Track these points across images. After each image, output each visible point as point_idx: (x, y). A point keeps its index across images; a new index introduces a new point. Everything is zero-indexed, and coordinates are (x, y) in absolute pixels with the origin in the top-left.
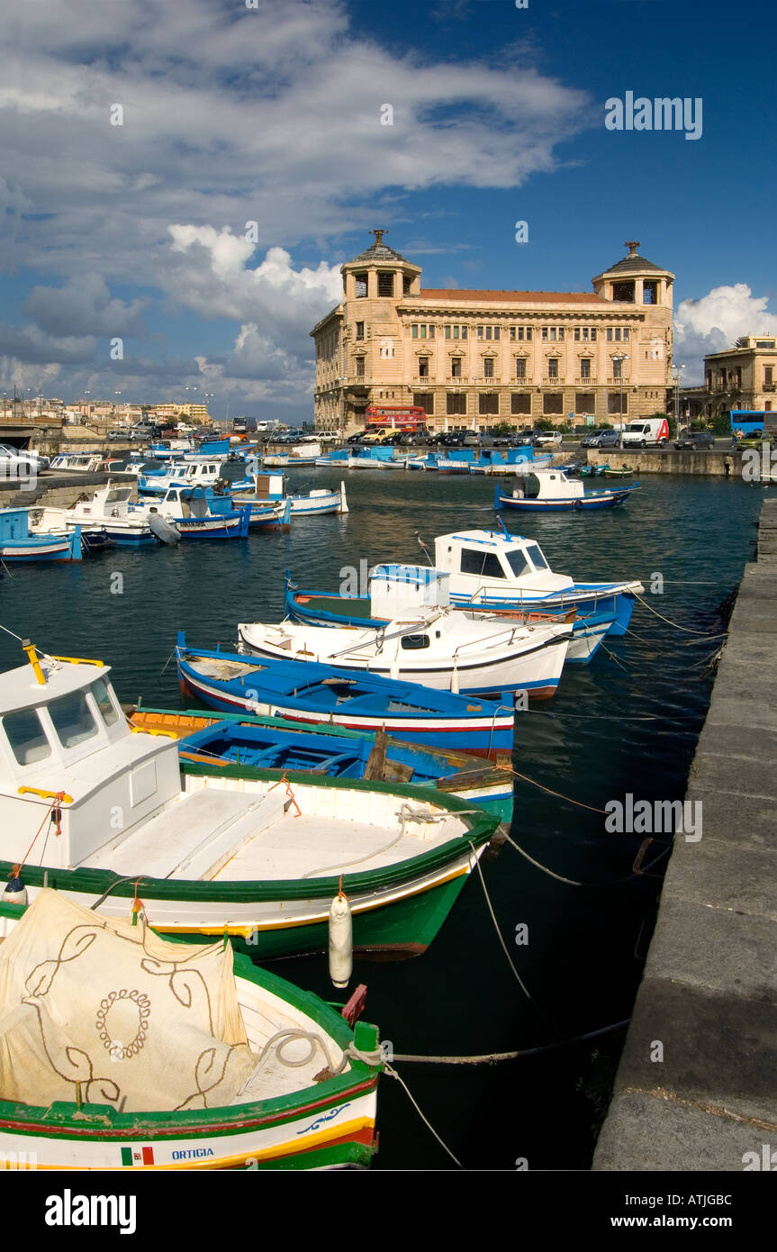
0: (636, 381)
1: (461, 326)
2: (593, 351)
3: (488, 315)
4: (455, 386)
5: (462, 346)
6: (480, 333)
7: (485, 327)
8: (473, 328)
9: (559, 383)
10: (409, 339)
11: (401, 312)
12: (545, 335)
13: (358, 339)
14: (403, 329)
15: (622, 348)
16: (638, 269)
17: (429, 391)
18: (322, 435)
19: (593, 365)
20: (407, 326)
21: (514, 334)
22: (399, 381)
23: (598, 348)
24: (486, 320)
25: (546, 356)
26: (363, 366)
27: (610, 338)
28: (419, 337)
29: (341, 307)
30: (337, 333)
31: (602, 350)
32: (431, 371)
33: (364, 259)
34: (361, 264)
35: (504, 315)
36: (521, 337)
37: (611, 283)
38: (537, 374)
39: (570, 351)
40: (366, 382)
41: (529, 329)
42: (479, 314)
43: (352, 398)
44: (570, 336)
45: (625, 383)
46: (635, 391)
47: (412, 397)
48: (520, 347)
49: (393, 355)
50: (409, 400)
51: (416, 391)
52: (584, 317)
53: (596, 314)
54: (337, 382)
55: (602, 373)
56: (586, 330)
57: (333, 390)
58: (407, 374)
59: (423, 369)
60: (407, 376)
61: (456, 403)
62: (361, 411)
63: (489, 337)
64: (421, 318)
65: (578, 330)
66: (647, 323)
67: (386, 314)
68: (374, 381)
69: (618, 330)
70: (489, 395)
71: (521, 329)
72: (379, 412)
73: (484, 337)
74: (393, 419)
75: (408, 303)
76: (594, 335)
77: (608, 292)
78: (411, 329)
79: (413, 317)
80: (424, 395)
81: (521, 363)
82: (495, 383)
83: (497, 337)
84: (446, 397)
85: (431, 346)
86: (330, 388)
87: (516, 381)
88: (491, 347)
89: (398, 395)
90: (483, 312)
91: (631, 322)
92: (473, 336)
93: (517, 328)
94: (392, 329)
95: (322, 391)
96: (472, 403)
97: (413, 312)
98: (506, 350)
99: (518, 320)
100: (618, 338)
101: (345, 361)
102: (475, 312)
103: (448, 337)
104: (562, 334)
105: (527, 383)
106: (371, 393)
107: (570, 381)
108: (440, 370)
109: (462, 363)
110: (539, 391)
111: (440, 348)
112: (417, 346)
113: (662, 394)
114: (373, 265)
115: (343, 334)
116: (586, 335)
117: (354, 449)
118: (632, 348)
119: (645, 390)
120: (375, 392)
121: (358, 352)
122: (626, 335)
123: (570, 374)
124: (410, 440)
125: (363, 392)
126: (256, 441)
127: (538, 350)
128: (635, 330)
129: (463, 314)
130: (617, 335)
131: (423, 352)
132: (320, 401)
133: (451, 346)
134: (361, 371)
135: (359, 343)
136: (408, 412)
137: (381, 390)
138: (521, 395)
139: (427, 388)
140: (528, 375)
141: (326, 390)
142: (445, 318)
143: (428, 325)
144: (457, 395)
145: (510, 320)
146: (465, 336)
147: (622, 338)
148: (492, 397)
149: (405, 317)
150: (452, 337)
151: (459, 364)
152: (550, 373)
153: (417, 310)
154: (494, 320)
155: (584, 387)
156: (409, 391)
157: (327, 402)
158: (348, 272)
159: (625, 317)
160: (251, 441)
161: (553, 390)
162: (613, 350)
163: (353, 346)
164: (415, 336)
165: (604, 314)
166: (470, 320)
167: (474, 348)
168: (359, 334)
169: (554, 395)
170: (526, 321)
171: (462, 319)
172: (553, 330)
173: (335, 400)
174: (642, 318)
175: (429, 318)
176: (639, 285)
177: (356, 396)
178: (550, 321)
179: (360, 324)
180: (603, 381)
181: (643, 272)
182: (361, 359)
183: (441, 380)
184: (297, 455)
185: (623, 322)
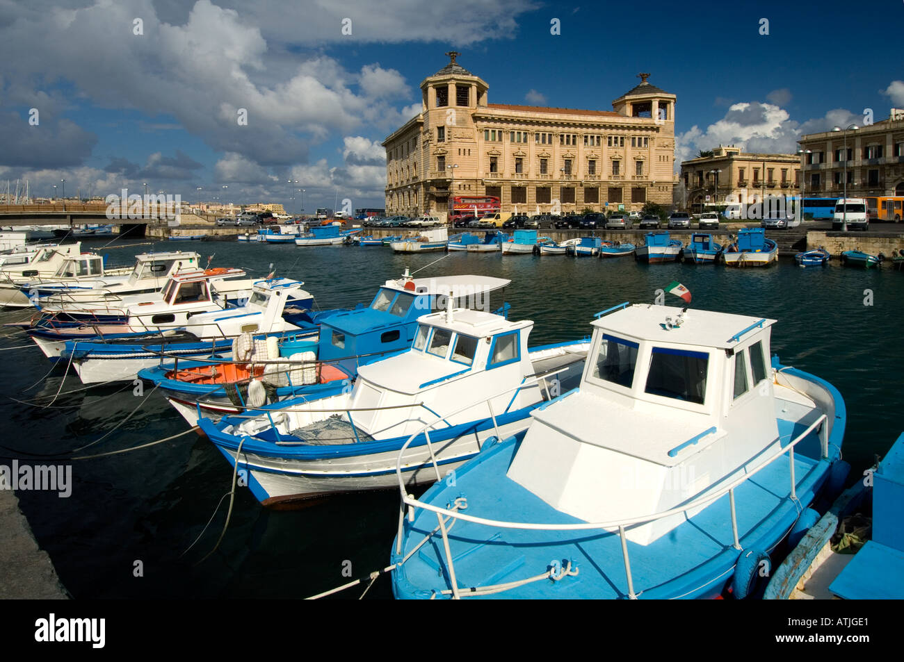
0: (653, 178)
1: (522, 132)
2: (622, 155)
3: (544, 124)
4: (518, 181)
5: (523, 149)
6: (537, 139)
7: (541, 133)
8: (532, 134)
9: (597, 179)
10: (482, 142)
11: (476, 118)
12: (586, 141)
13: (439, 141)
14: (477, 134)
15: (642, 153)
16: (655, 92)
17: (498, 184)
19: (621, 166)
20: (481, 131)
21: (562, 140)
22: (474, 176)
23: (625, 153)
24: (542, 128)
25: (587, 157)
26: (444, 163)
27: (633, 145)
28: (490, 140)
29: (421, 116)
30: (416, 139)
31: (628, 154)
32: (500, 168)
33: (444, 74)
34: (442, 78)
35: (557, 124)
36: (568, 142)
37: (631, 104)
38: (580, 171)
39: (605, 153)
40: (448, 176)
41: (574, 136)
42: (538, 123)
43: (434, 190)
44: (604, 142)
45: (644, 179)
46: (652, 185)
47: (485, 189)
48: (567, 150)
49: (469, 154)
50: (482, 192)
51: (487, 184)
52: (617, 127)
53: (625, 126)
54: (416, 177)
55: (628, 171)
56: (616, 138)
57: (412, 185)
58: (481, 171)
59: (493, 166)
60: (481, 172)
61: (519, 194)
62: (443, 200)
63: (544, 141)
64: (492, 124)
65: (610, 138)
66: (660, 134)
67: (464, 120)
68: (455, 176)
69: (640, 139)
70: (544, 188)
71: (568, 136)
72: (462, 200)
73: (541, 142)
74: (476, 207)
75: (482, 111)
76: (622, 142)
77: (629, 110)
78: (484, 133)
79: (485, 124)
80: (494, 187)
81: (568, 163)
82: (549, 179)
83: (550, 142)
84: (510, 189)
85: (499, 148)
86: (405, 184)
87: (565, 177)
88: (546, 149)
89: (473, 187)
90: (541, 121)
91: (650, 132)
92: (532, 141)
93: (565, 135)
94: (468, 133)
95: (394, 187)
96: (531, 194)
97: (486, 119)
98: (557, 152)
99: (566, 129)
100: (640, 145)
101: (427, 160)
102: (534, 121)
103: (513, 140)
104: (598, 141)
105: (573, 179)
106: (451, 186)
107: (604, 178)
108: (506, 167)
109: (523, 162)
110: (581, 185)
111: (507, 149)
112: (489, 148)
113: (670, 188)
114: (453, 79)
115: (422, 138)
116: (616, 142)
118: (651, 153)
119: (659, 185)
120: (456, 184)
121: (440, 151)
122: (646, 143)
123: (604, 172)
125: (444, 185)
127: (582, 152)
128: (653, 139)
129: (525, 122)
130: (639, 142)
131: (493, 153)
132: (391, 196)
133: (515, 148)
134: (442, 167)
135: (440, 144)
136: (484, 201)
137: (459, 183)
138: (568, 188)
139: (496, 182)
140: (573, 173)
141: (399, 185)
142: (511, 125)
143: (497, 130)
144: (519, 188)
145: (560, 129)
146: (525, 141)
147: (643, 145)
148: (545, 190)
149: (479, 123)
150: (516, 141)
151: (521, 163)
152: (589, 171)
153: (490, 117)
154: (548, 128)
155: (614, 183)
156: (483, 184)
157: (401, 195)
158: (430, 85)
159: (646, 129)
161: (592, 185)
162: (636, 155)
163: (434, 146)
164: (487, 139)
165: (631, 126)
166: (529, 127)
167: (532, 150)
168: (439, 137)
169: (592, 188)
170: (572, 129)
171: (523, 126)
172: (592, 137)
173: (412, 192)
174: (657, 129)
175: (498, 125)
176: (655, 104)
177: (437, 188)
178: (590, 130)
179: (441, 129)
180: (628, 178)
181: (659, 95)
182: (441, 158)
183: (507, 176)
184: (425, 240)
185: (644, 132)
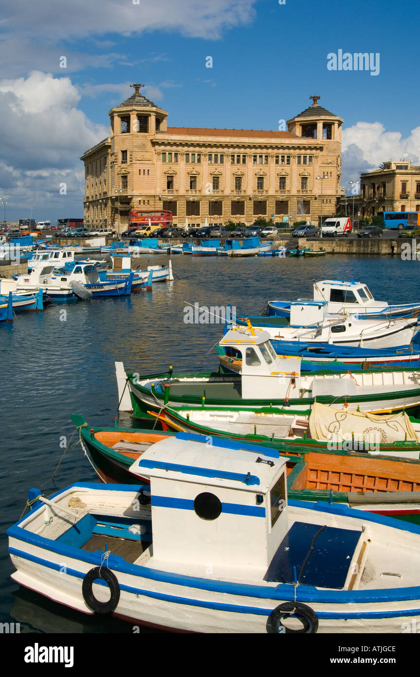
0: (317, 192)
1: (196, 154)
2: (288, 172)
3: (215, 146)
4: (192, 196)
5: (197, 168)
6: (210, 159)
7: (213, 154)
8: (205, 155)
9: (264, 194)
10: (160, 163)
11: (154, 143)
12: (255, 160)
13: (123, 163)
14: (155, 156)
15: (307, 170)
16: (319, 115)
17: (174, 199)
18: (102, 231)
19: (287, 181)
20: (158, 154)
21: (233, 160)
22: (152, 193)
23: (291, 170)
24: (214, 150)
25: (256, 174)
26: (127, 182)
27: (299, 162)
28: (167, 161)
29: (109, 139)
30: (106, 158)
31: (294, 171)
32: (176, 185)
33: (128, 106)
34: (125, 109)
35: (227, 146)
36: (238, 161)
37: (300, 125)
38: (249, 187)
39: (272, 171)
40: (129, 193)
41: (244, 156)
42: (210, 146)
43: (118, 205)
44: (272, 161)
45: (309, 193)
46: (316, 199)
47: (162, 204)
48: (239, 168)
49: (148, 174)
50: (160, 206)
51: (165, 199)
52: (283, 148)
53: (290, 146)
54: (105, 193)
55: (294, 186)
56: (283, 157)
57: (102, 199)
58: (159, 188)
59: (170, 184)
60: (159, 189)
61: (193, 208)
62: (126, 213)
63: (216, 161)
64: (168, 148)
65: (277, 157)
66: (324, 152)
67: (144, 145)
68: (135, 193)
69: (305, 157)
70: (216, 202)
71: (239, 156)
72: (139, 215)
73: (213, 161)
74: (150, 220)
75: (159, 137)
76: (288, 160)
77: (298, 131)
78: (161, 155)
79: (162, 147)
80: (170, 202)
81: (238, 180)
82: (220, 194)
83: (222, 162)
84: (185, 204)
85: (175, 168)
86: (98, 197)
87: (235, 192)
88: (218, 168)
89: (151, 202)
90: (212, 144)
91: (314, 151)
92: (205, 161)
93: (236, 155)
94: (147, 156)
95: (90, 199)
96: (204, 208)
97: (163, 144)
98: (228, 170)
99: (237, 150)
100: (305, 162)
101: (113, 178)
102: (207, 144)
103: (187, 161)
104: (267, 160)
105: (242, 194)
106: (132, 201)
107: (272, 192)
108: (181, 185)
109: (197, 180)
110: (250, 199)
111: (182, 169)
112: (166, 168)
113: (334, 201)
114: (134, 110)
115: (110, 159)
116: (283, 160)
117: (131, 240)
118: (315, 169)
119: (322, 198)
120: (135, 200)
121: (123, 172)
122: (310, 160)
123: (272, 187)
124: (170, 234)
125: (126, 200)
126: (51, 236)
127: (250, 170)
128: (317, 157)
129: (199, 145)
130: (304, 160)
131: (170, 172)
132: (88, 208)
133: (189, 168)
134: (125, 185)
135: (123, 165)
136: (159, 214)
137: (139, 199)
138: (238, 202)
139: (172, 197)
140: (243, 188)
141: (94, 199)
142: (186, 148)
143: (173, 153)
144: (193, 202)
145: (231, 150)
146: (199, 161)
147: (308, 162)
148: (217, 204)
149: (157, 147)
150: (190, 161)
151: (195, 181)
152: (258, 187)
153: (166, 142)
154: (220, 150)
155: (281, 197)
156: (160, 199)
157: (95, 207)
158: (115, 114)
159: (310, 148)
160: (47, 236)
161: (260, 198)
162: (302, 171)
163: (119, 167)
164: (164, 160)
165: (296, 146)
166: (203, 149)
167: (205, 169)
168: (123, 159)
169: (260, 202)
170: (242, 150)
171: (197, 149)
172: (261, 157)
173: (103, 206)
174: (321, 149)
175: (174, 148)
176: (320, 126)
177: (121, 203)
178: (259, 150)
179: (124, 153)
180: (294, 192)
181: (323, 117)
182: (125, 177)
183: (182, 192)
184: (89, 245)
185: (308, 151)
